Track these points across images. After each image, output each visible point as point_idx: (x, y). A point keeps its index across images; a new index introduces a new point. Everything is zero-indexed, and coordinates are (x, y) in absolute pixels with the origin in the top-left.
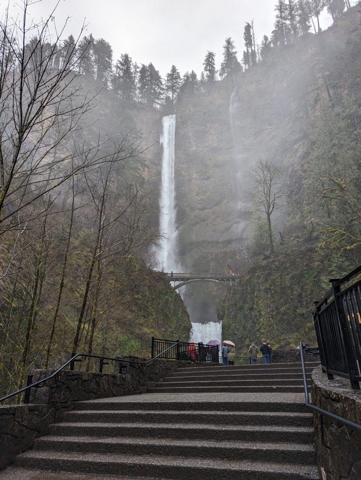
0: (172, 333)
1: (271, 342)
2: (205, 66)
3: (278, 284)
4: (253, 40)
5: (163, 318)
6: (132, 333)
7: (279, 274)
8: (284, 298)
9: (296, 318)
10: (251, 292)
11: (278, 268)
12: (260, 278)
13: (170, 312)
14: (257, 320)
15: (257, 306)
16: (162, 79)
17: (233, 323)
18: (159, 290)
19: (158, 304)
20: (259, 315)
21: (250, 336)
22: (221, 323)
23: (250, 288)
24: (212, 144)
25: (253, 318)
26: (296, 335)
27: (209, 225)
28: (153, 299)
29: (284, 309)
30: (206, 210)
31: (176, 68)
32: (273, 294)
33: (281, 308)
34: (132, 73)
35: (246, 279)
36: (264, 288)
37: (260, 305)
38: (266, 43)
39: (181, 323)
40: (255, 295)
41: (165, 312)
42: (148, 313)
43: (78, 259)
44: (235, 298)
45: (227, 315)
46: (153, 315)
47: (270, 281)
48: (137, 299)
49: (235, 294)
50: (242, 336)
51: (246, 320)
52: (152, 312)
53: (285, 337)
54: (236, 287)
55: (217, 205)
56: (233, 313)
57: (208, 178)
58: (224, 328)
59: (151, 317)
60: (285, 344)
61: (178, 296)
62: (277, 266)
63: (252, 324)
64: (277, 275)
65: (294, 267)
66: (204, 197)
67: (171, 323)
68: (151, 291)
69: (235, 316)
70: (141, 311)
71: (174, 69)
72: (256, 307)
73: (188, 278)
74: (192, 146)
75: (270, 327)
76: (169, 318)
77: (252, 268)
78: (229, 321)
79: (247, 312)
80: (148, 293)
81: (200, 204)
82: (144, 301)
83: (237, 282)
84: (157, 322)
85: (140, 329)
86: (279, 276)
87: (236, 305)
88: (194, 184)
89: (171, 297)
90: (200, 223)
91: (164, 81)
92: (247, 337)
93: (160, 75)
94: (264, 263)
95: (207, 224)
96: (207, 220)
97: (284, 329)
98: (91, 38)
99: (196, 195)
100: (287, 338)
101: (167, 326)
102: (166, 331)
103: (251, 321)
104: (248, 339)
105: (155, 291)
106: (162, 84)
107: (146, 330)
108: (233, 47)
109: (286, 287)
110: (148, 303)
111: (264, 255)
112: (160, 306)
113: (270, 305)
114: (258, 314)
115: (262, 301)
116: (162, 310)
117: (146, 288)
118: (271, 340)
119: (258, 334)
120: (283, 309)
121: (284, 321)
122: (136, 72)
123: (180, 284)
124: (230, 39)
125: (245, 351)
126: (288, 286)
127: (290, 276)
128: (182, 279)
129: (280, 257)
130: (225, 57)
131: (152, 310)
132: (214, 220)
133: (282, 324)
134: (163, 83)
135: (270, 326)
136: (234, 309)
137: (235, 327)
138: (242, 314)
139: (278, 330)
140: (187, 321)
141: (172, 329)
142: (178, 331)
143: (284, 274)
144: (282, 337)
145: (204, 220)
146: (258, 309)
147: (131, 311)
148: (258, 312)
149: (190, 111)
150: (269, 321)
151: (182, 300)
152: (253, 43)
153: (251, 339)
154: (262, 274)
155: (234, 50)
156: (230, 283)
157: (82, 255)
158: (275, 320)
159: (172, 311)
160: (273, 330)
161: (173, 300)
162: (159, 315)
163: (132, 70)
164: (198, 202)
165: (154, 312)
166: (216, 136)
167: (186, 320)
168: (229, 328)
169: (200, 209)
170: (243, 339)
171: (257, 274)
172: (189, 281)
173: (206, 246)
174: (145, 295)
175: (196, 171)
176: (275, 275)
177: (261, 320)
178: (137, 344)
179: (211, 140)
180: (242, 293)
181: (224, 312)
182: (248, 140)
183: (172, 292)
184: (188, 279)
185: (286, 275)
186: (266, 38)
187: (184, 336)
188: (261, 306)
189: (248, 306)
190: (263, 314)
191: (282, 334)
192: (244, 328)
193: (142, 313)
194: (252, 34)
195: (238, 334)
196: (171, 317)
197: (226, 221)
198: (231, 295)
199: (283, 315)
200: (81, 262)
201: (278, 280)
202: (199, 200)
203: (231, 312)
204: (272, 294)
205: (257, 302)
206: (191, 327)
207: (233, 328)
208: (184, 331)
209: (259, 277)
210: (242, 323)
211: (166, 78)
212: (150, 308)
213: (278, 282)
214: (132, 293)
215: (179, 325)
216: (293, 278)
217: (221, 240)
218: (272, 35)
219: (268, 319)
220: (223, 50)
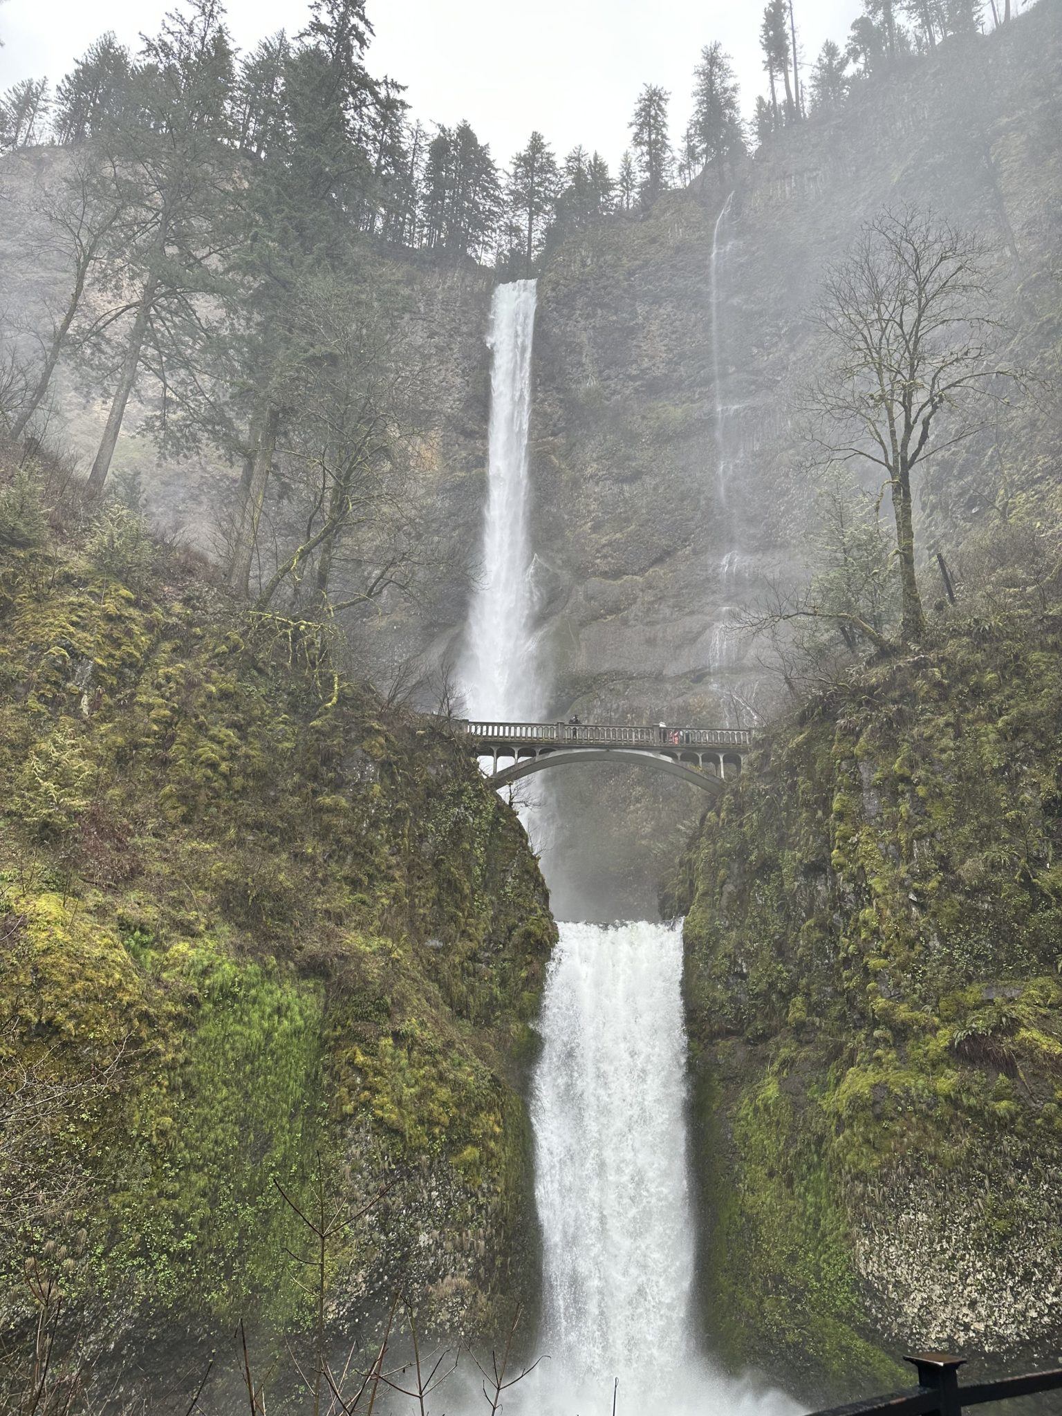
0: (473, 958)
1: (917, 1014)
2: (635, 129)
3: (944, 756)
4: (791, 47)
5: (439, 895)
6: (283, 952)
7: (950, 717)
8: (977, 818)
9: (1033, 911)
10: (811, 797)
11: (943, 692)
12: (858, 735)
13: (469, 872)
14: (847, 915)
15: (847, 856)
16: (497, 170)
17: (728, 929)
18: (425, 781)
19: (420, 835)
20: (857, 894)
21: (808, 986)
22: (679, 927)
23: (809, 783)
24: (649, 369)
25: (821, 911)
26: (1042, 988)
27: (632, 622)
28: (399, 817)
29: (976, 869)
30: (625, 577)
31: (544, 141)
32: (923, 801)
33: (963, 862)
34: (404, 154)
35: (792, 745)
36: (878, 775)
37: (862, 849)
38: (831, 63)
39: (512, 921)
40: (836, 806)
41: (449, 870)
42: (371, 870)
43: (73, 624)
44: (741, 825)
45: (705, 894)
46: (393, 880)
47: (906, 744)
48: (329, 810)
49: (738, 809)
50: (772, 985)
51: (789, 917)
52: (389, 867)
53: (985, 996)
54: (746, 783)
55: (659, 560)
56: (730, 888)
57: (636, 476)
58: (693, 945)
59: (384, 885)
60: (995, 1029)
61: (506, 812)
62: (939, 684)
63: (817, 934)
64: (941, 721)
65: (1018, 687)
66: (618, 535)
67: (470, 916)
68: (394, 782)
69: (741, 898)
70: (344, 859)
71: (536, 144)
72: (842, 860)
73: (547, 743)
74: (587, 377)
75: (912, 947)
76: (464, 897)
77: (818, 700)
78: (712, 918)
79: (791, 885)
80: (377, 788)
81: (605, 557)
82: (360, 821)
83: (751, 764)
84: (407, 909)
85: (329, 936)
86: (947, 725)
87: (741, 854)
88: (588, 496)
89: (477, 812)
90: (602, 616)
91: (505, 176)
92: (794, 989)
93: (491, 157)
94: (877, 674)
95: (625, 622)
96: (625, 609)
97: (978, 957)
98: (281, 44)
99: (595, 529)
100: (998, 999)
101: (451, 930)
102: (446, 950)
103: (810, 922)
104: (798, 1000)
105: (410, 783)
106: (498, 187)
107: (353, 939)
108: (726, 72)
109: (983, 774)
110: (378, 828)
111: (877, 641)
112: (427, 847)
113: (911, 849)
114: (849, 888)
115: (871, 830)
116: (437, 864)
117: (371, 768)
118: (915, 1007)
119: (849, 979)
120: (970, 867)
121: (978, 920)
122: (417, 149)
123: (517, 764)
124: (716, 48)
125: (784, 1052)
126: (995, 765)
127: (1000, 724)
128: (527, 748)
129: (949, 649)
130: (701, 103)
131: (393, 860)
132: (649, 609)
133: (967, 934)
134: (502, 183)
135: (911, 944)
136: (736, 871)
137: (740, 944)
138: (768, 890)
139: (948, 960)
140: (540, 912)
141: (473, 945)
142: (498, 951)
143: (970, 716)
144: (974, 993)
145: (615, 610)
146: (853, 868)
147: (299, 857)
148: (851, 878)
149: (584, 265)
150: (908, 919)
151: (521, 828)
152: (791, 56)
153: (815, 998)
154: (868, 720)
155: (730, 83)
156: (718, 768)
157: (95, 613)
158: (934, 915)
159: (477, 871)
160: (925, 962)
161: (485, 827)
162: (419, 884)
163: (407, 143)
164: (598, 551)
165: (400, 869)
166: (665, 342)
167: (533, 911)
168: (712, 949)
169: (605, 575)
170: (774, 997)
171: (841, 722)
172: (551, 755)
173: (620, 687)
174: (365, 798)
175: (594, 455)
176: (930, 720)
177: (867, 913)
178: (309, 999)
179: (647, 356)
180: (770, 804)
181: (692, 884)
182: (769, 354)
183: (479, 795)
184: (549, 747)
185: (982, 719)
186: (831, 50)
187: (524, 974)
188: (868, 855)
189: (799, 855)
190: (879, 889)
191: (970, 979)
192: (781, 950)
193: (346, 870)
194: (787, 29)
195: (753, 975)
196: (473, 892)
197: (687, 610)
198: (723, 815)
199: (968, 895)
200: (85, 639)
201: (947, 742)
202: (604, 546)
203: (724, 883)
204: (919, 803)
205: (845, 838)
206: (554, 938)
207: (730, 948)
208: (525, 952)
209: (852, 733)
210: (772, 929)
211: (511, 169)
212: (386, 849)
213: (943, 751)
214: (311, 785)
215: (504, 928)
216: (1017, 732)
217: (671, 670)
218: (853, 33)
219: (903, 913)
220: (694, 83)
